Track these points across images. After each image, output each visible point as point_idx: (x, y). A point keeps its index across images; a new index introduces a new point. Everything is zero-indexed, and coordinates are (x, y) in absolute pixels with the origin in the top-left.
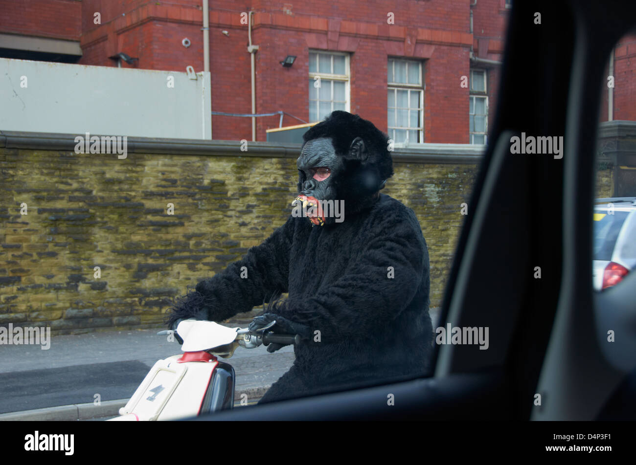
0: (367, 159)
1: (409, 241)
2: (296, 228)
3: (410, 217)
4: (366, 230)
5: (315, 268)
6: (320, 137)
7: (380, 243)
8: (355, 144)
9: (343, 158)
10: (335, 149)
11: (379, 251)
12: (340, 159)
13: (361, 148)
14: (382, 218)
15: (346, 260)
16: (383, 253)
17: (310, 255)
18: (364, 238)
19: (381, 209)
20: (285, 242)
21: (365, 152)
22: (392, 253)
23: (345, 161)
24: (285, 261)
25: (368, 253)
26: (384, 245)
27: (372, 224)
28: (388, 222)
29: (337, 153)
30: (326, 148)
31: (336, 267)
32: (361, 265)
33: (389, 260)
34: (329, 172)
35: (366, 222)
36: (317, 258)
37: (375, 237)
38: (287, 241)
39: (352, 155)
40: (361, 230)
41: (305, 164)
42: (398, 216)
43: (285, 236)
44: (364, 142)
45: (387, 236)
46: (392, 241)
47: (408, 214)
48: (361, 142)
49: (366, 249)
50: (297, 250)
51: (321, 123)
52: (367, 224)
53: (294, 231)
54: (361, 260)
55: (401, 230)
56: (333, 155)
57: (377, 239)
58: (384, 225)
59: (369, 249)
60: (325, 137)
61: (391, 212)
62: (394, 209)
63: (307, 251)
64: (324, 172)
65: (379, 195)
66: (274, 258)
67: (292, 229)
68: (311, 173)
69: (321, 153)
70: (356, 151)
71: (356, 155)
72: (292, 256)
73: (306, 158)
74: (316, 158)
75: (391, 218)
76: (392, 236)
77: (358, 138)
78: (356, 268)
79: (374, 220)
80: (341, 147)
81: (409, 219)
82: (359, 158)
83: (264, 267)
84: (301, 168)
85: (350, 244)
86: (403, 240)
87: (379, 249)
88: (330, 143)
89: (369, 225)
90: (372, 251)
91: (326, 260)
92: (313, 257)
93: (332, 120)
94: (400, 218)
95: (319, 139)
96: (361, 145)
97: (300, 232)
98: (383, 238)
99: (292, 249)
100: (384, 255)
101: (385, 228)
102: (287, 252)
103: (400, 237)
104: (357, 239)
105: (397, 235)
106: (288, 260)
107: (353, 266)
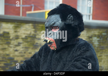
0: (74, 23)
1: (91, 59)
2: (43, 52)
3: (92, 48)
4: (73, 53)
5: (51, 68)
6: (55, 14)
7: (79, 59)
8: (69, 17)
9: (64, 23)
10: (61, 19)
11: (79, 63)
12: (63, 23)
13: (71, 19)
14: (80, 48)
15: (64, 64)
16: (80, 63)
17: (49, 62)
18: (72, 56)
19: (80, 45)
20: (38, 58)
21: (73, 20)
22: (84, 64)
23: (65, 24)
24: (38, 65)
25: (74, 63)
26: (81, 60)
27: (76, 50)
28: (83, 50)
29: (62, 21)
30: (57, 18)
31: (60, 67)
32: (71, 68)
33: (83, 67)
34: (58, 28)
35: (74, 49)
36: (52, 64)
37: (77, 56)
38: (39, 57)
39: (68, 22)
40: (71, 53)
41: (49, 25)
42: (87, 48)
43: (38, 55)
44: (73, 16)
45: (82, 56)
46: (84, 58)
47: (91, 47)
48: (72, 16)
49: (73, 61)
50: (44, 61)
51: (55, 9)
52: (74, 50)
53: (42, 53)
54: (71, 66)
55: (88, 54)
56: (60, 22)
57: (78, 57)
58: (81, 52)
59: (74, 61)
60: (57, 14)
61: (84, 46)
62: (85, 45)
63: (48, 61)
64: (56, 28)
65: (78, 38)
66: (34, 64)
67: (41, 52)
68: (51, 29)
69: (55, 20)
70: (70, 20)
71: (69, 22)
72: (41, 63)
73: (49, 22)
74: (53, 22)
75: (84, 49)
76: (84, 56)
77: (70, 15)
78: (69, 69)
79: (77, 49)
80: (64, 18)
81: (91, 49)
82: (71, 23)
83: (29, 68)
84: (47, 26)
85: (66, 58)
86: (89, 58)
87: (78, 62)
88: (59, 17)
89: (75, 51)
90: (75, 62)
91: (56, 65)
92: (51, 63)
93: (59, 8)
94: (88, 49)
95: (54, 15)
96: (72, 17)
97: (45, 53)
98: (81, 57)
99: (42, 60)
100: (81, 64)
101: (81, 53)
102: (39, 62)
103: (88, 57)
104: (69, 56)
105: (86, 56)
106: (39, 65)
107: (68, 68)
